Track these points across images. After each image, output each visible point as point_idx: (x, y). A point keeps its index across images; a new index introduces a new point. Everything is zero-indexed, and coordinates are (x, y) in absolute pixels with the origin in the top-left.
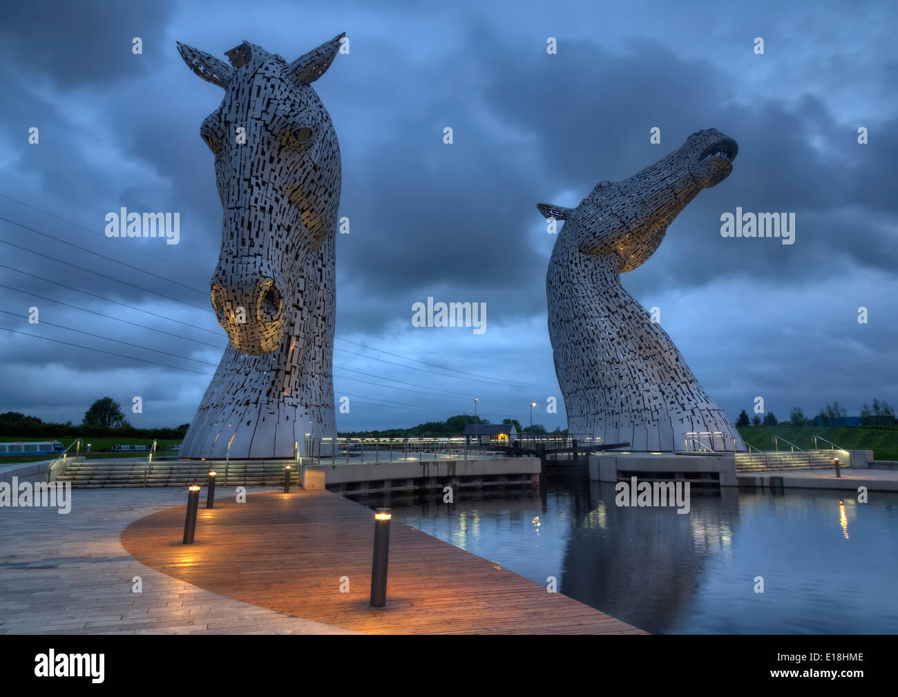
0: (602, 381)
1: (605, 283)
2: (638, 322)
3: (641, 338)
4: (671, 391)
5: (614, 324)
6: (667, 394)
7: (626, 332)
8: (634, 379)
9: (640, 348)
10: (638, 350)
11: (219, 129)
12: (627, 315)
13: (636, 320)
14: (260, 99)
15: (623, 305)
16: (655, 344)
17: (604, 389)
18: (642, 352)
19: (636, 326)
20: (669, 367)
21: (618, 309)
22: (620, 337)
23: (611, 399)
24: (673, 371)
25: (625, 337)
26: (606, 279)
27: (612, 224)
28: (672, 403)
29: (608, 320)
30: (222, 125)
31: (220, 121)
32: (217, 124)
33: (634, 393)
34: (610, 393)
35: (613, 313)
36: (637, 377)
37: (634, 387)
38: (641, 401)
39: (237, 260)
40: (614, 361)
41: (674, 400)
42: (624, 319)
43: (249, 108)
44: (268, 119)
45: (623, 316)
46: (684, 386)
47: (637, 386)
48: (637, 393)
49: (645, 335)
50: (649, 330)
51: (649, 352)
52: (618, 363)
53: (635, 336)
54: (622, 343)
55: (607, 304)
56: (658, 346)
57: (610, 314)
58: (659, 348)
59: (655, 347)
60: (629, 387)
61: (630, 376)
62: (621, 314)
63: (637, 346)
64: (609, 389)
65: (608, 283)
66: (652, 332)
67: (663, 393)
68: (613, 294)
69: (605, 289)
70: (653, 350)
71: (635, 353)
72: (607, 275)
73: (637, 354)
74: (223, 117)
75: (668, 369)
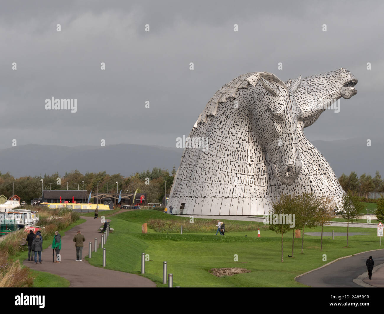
0: (300, 183)
1: (300, 136)
2: (318, 158)
3: (319, 165)
4: (333, 189)
5: (305, 157)
6: (331, 190)
7: (311, 162)
8: (317, 183)
9: (319, 170)
10: (318, 170)
11: (284, 115)
12: (312, 154)
13: (317, 157)
14: (294, 106)
15: (310, 149)
16: (326, 169)
17: (301, 186)
18: (319, 171)
19: (317, 159)
20: (332, 179)
21: (308, 150)
22: (309, 163)
23: (305, 191)
24: (334, 181)
25: (311, 163)
26: (299, 134)
27: (306, 109)
28: (334, 194)
29: (302, 154)
30: (285, 114)
31: (285, 112)
32: (284, 113)
33: (318, 189)
34: (305, 188)
35: (305, 152)
36: (319, 183)
37: (318, 187)
38: (321, 193)
39: (297, 160)
40: (307, 174)
41: (335, 193)
42: (311, 155)
43: (292, 109)
44: (297, 113)
45: (310, 153)
46: (338, 187)
47: (319, 186)
48: (319, 190)
49: (321, 164)
50: (323, 162)
51: (323, 172)
52: (309, 176)
53: (316, 164)
54: (310, 166)
55: (301, 147)
56: (327, 169)
57: (304, 152)
58: (328, 171)
59: (326, 170)
60: (315, 186)
61: (315, 182)
62: (309, 153)
63: (317, 169)
64: (304, 187)
65: (301, 136)
66: (324, 163)
67: (330, 190)
68: (304, 143)
69: (300, 139)
70: (325, 171)
71: (317, 172)
72: (300, 132)
73: (318, 172)
74: (285, 111)
75: (332, 180)
